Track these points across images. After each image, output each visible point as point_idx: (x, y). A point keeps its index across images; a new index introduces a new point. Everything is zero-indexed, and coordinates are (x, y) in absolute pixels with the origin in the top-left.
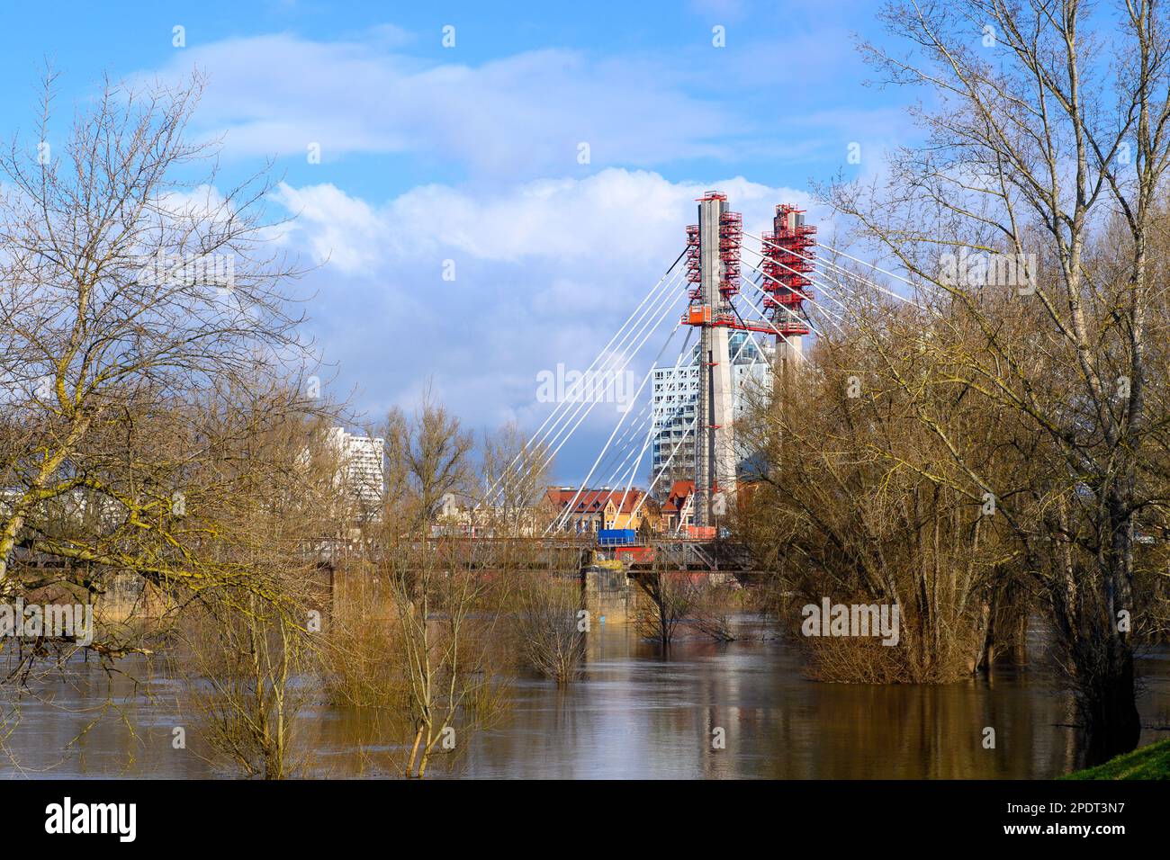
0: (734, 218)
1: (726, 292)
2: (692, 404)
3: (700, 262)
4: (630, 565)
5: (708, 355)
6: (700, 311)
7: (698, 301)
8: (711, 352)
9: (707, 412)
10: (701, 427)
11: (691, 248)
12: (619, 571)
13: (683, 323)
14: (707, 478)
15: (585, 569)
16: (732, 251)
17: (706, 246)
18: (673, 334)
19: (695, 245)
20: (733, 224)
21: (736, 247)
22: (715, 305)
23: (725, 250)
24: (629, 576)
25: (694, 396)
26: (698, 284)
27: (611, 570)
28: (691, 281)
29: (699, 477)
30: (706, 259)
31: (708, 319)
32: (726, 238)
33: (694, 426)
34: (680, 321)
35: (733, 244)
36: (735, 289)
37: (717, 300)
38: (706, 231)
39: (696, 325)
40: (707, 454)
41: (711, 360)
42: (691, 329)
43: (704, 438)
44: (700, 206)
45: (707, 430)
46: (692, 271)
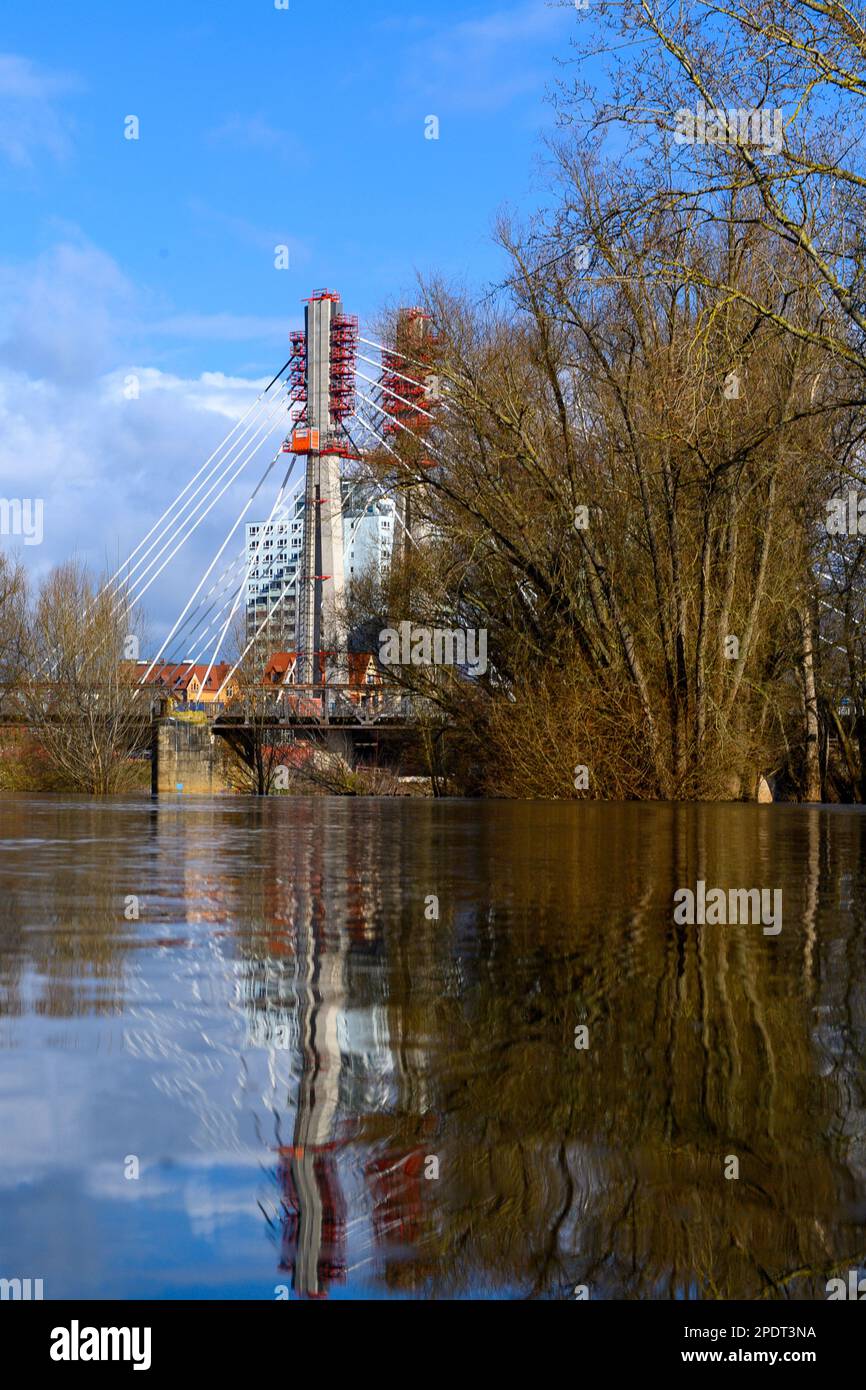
0: (348, 322)
1: (337, 414)
2: (293, 564)
3: (306, 377)
4: (215, 717)
5: (314, 489)
6: (306, 436)
7: (303, 424)
8: (318, 487)
9: (313, 559)
10: (305, 580)
11: (295, 360)
12: (203, 725)
13: (285, 451)
14: (311, 640)
15: (157, 722)
16: (346, 362)
17: (314, 356)
18: (272, 464)
19: (300, 356)
20: (347, 329)
21: (351, 358)
22: (324, 428)
23: (336, 360)
24: (216, 731)
25: (296, 556)
26: (304, 404)
27: (191, 724)
28: (295, 400)
29: (301, 639)
30: (314, 372)
31: (315, 446)
32: (338, 346)
33: (297, 575)
34: (281, 449)
35: (347, 354)
36: (349, 409)
37: (327, 423)
38: (314, 338)
39: (300, 453)
40: (312, 610)
41: (318, 497)
42: (294, 460)
43: (308, 590)
44: (306, 308)
45: (312, 581)
46: (297, 388)
